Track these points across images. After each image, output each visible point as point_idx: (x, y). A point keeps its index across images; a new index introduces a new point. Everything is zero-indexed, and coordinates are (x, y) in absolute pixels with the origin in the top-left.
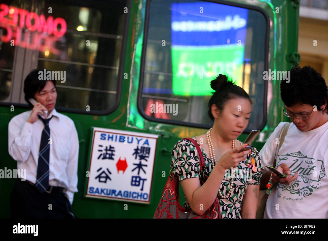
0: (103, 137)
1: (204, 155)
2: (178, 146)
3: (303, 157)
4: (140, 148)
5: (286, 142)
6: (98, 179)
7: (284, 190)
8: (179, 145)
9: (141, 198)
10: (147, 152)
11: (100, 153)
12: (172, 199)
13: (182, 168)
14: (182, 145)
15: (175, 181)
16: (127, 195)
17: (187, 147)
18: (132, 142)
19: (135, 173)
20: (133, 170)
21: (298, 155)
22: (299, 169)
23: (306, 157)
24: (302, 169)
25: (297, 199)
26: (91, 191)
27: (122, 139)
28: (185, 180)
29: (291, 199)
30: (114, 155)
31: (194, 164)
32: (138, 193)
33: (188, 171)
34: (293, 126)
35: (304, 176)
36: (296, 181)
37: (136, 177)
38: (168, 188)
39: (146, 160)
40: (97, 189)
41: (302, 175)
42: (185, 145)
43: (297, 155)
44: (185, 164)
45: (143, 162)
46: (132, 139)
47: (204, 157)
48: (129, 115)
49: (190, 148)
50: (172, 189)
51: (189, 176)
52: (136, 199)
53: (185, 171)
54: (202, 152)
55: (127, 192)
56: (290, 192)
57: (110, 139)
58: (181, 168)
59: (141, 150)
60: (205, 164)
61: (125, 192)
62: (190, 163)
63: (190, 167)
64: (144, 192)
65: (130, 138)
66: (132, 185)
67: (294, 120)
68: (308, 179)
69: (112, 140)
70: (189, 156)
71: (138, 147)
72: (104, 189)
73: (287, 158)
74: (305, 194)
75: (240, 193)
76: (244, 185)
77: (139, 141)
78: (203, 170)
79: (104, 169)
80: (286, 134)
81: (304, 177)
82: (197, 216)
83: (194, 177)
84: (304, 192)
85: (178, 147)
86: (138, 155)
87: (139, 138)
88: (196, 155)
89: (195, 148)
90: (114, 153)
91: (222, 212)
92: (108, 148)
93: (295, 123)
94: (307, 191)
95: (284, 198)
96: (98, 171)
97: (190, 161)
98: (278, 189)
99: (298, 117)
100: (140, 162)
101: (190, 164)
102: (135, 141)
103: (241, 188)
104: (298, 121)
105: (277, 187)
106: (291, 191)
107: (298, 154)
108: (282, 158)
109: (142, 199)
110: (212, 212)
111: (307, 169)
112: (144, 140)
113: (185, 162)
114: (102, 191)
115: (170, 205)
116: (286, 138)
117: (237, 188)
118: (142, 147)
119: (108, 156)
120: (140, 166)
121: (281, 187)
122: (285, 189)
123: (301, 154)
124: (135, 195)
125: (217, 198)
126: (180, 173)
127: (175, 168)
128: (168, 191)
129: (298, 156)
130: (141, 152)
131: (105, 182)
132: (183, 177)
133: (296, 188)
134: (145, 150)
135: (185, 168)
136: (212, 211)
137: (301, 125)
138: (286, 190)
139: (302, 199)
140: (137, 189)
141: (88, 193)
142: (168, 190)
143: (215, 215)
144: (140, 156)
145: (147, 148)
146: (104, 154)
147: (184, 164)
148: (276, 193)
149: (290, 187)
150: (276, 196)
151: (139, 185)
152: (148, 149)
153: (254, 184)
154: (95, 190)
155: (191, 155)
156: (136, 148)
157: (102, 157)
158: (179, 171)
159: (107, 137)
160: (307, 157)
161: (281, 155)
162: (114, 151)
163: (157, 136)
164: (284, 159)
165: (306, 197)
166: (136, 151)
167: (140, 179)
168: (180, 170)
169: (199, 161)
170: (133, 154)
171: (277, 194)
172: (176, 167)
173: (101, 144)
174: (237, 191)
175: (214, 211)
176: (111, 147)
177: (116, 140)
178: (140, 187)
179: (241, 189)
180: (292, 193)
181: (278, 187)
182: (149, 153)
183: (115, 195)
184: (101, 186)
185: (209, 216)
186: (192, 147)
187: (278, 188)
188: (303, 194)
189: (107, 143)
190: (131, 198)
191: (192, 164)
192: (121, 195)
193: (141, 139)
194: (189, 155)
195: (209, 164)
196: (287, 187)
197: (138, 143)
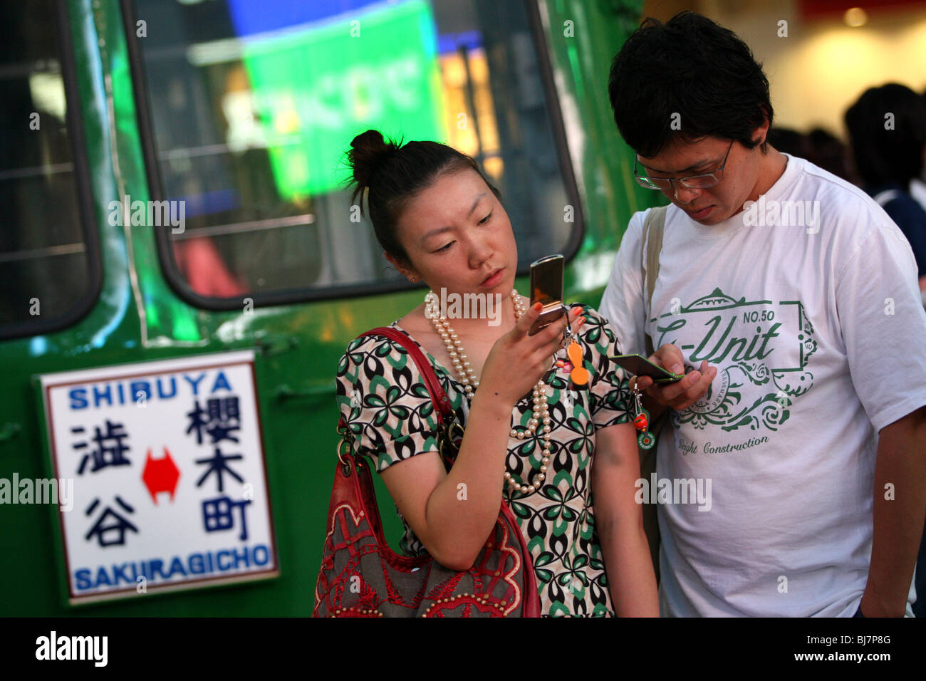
0: (78, 401)
1: (440, 372)
2: (351, 361)
3: (734, 303)
4: (203, 405)
5: (667, 271)
6: (95, 539)
7: (702, 427)
8: (355, 357)
9: (248, 565)
10: (232, 410)
11: (80, 454)
12: (362, 538)
13: (379, 430)
14: (366, 355)
15: (359, 476)
16: (201, 565)
17: (383, 360)
18: (174, 392)
19: (210, 490)
20: (201, 482)
21: (716, 302)
22: (729, 344)
23: (742, 302)
24: (740, 344)
25: (750, 443)
26: (83, 583)
27: (140, 390)
28: (396, 467)
29: (730, 448)
30: (127, 448)
31: (414, 411)
32: (234, 553)
33: (401, 435)
34: (676, 217)
35: (749, 363)
36: (729, 387)
37: (216, 503)
38: (343, 503)
39: (236, 440)
40: (102, 572)
41: (742, 363)
42: (374, 354)
43: (711, 303)
44: (386, 417)
45: (227, 448)
46: (173, 383)
47: (442, 379)
48: (145, 307)
49: (392, 361)
50: (353, 503)
51: (406, 452)
52: (232, 571)
53: (390, 436)
54: (432, 365)
55: (199, 556)
56: (721, 426)
57: (103, 402)
58: (377, 429)
59: (210, 412)
60: (449, 400)
61: (191, 559)
62: (402, 408)
63: (406, 422)
64: (253, 542)
65: (166, 381)
66: (209, 529)
67: (676, 195)
68: (765, 370)
69: (110, 402)
70: (394, 387)
71: (197, 404)
72: (124, 566)
73: (684, 322)
74: (769, 421)
75: (578, 466)
76: (583, 436)
77: (195, 385)
78: (448, 423)
79: (108, 501)
80: (662, 246)
81: (750, 369)
82: (453, 575)
83: (422, 450)
84: (763, 414)
85: (351, 363)
86: (203, 429)
87: (194, 375)
88: (415, 381)
89: (408, 356)
90: (125, 442)
91: (530, 542)
92: (104, 431)
93: (680, 204)
94: (774, 408)
95: (708, 449)
96: (90, 511)
97: (401, 401)
98: (679, 427)
99: (687, 185)
100: (218, 451)
101: (404, 414)
102: (184, 388)
103: (576, 448)
104: (688, 196)
105: (674, 423)
106: (724, 423)
107: (714, 299)
108: (666, 327)
109: (254, 568)
110: (500, 554)
111: (756, 338)
112: (212, 376)
113: (386, 409)
114: (119, 573)
115: (360, 559)
116: (664, 260)
117: (563, 453)
118: (210, 402)
119: (108, 457)
120: (218, 464)
121: (687, 417)
122: (703, 420)
123: (726, 297)
124: (225, 560)
125: (506, 500)
126: (376, 446)
127: (355, 433)
128: (345, 513)
129: (717, 305)
130: (211, 418)
131: (121, 542)
132: (388, 459)
133: (734, 409)
134: (223, 406)
135: (388, 429)
136: (500, 549)
137: (701, 206)
138: (708, 423)
139: (765, 439)
140: (228, 540)
141: (76, 591)
142: (345, 509)
143: (510, 559)
144: (211, 432)
145: (227, 400)
146: (95, 453)
147: (382, 414)
148: (675, 440)
149: (719, 412)
150: (681, 451)
151: (230, 526)
152: (231, 404)
153: (614, 424)
154: (93, 577)
155: (398, 381)
156: (190, 407)
157: (91, 464)
158: (371, 439)
159: (90, 397)
160: (747, 301)
161: (663, 316)
162: (125, 436)
163: (248, 355)
164: (676, 325)
165: (775, 430)
166: (196, 418)
167: (231, 504)
168: (374, 437)
169: (428, 396)
170: (189, 431)
171: (680, 443)
172: (358, 428)
173: (77, 424)
174: (563, 460)
175: (504, 548)
176: (110, 426)
177: (122, 400)
178: (237, 530)
179: (578, 451)
180: (728, 429)
181: (678, 419)
182: (237, 415)
183: (164, 576)
184: (111, 558)
185: (494, 570)
186: (396, 356)
187: (677, 423)
188: (763, 420)
189: (94, 418)
190: (217, 573)
191: (411, 412)
192: (182, 571)
193: (201, 378)
194: (394, 383)
195: (459, 398)
196: (709, 413)
197: (195, 391)
